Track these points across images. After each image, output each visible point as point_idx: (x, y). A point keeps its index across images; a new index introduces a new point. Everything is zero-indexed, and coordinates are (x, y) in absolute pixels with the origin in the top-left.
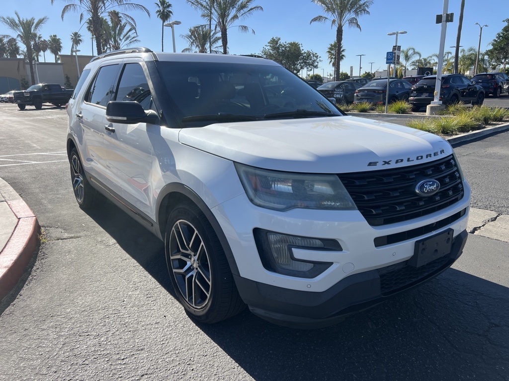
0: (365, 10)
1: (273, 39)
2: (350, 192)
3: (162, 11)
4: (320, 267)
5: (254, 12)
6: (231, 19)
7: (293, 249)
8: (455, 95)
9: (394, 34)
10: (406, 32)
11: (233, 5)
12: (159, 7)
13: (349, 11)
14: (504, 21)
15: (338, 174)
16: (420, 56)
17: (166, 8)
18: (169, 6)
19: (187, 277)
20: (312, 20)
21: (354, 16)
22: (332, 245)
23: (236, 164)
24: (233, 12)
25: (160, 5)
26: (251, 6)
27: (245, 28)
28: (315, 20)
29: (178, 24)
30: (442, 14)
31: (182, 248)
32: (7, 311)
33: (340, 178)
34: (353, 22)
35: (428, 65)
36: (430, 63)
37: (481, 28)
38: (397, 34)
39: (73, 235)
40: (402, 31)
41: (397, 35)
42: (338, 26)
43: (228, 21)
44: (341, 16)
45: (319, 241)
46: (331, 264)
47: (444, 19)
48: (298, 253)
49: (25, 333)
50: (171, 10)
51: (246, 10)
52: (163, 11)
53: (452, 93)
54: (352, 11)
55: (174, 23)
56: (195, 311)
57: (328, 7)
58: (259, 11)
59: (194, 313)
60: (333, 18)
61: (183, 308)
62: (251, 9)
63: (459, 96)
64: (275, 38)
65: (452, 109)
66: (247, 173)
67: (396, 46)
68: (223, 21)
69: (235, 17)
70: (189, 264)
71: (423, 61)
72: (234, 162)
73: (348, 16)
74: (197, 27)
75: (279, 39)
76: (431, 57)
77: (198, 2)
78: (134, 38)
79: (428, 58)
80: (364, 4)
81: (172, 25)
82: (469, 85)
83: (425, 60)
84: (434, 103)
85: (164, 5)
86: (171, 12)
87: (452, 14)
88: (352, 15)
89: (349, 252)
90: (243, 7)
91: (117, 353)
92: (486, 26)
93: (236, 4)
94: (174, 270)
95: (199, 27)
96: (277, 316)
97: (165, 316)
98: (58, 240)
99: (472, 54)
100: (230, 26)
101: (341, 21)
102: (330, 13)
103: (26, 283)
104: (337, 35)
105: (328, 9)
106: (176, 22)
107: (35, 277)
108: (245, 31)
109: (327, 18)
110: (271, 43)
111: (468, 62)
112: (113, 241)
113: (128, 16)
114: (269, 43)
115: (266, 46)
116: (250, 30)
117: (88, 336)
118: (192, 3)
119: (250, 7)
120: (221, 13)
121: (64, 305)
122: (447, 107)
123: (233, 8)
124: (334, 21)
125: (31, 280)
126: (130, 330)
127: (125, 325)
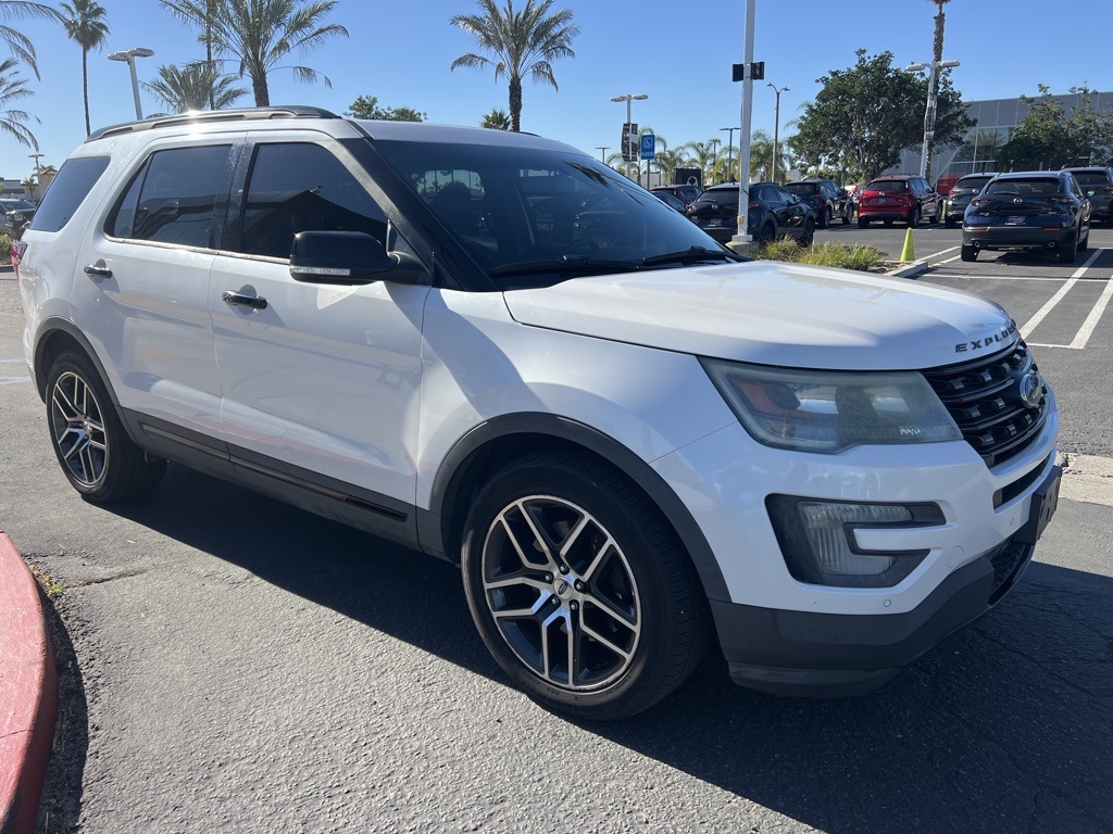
0: (563, 48)
1: (360, 99)
2: (947, 405)
3: (80, 22)
4: (905, 561)
5: (328, 38)
6: (275, 49)
7: (855, 530)
8: (769, 222)
9: (623, 99)
10: (646, 97)
11: (279, 20)
12: (72, 13)
13: (533, 47)
14: (818, 81)
15: (921, 371)
16: (665, 146)
17: (89, 16)
18: (99, 11)
19: (546, 623)
20: (455, 62)
21: (543, 59)
22: (926, 514)
23: (705, 361)
24: (278, 34)
25: (74, 10)
26: (317, 23)
27: (307, 72)
28: (460, 61)
29: (145, 56)
30: (743, 63)
31: (530, 560)
32: (89, 772)
33: (929, 379)
34: (542, 70)
35: (678, 164)
36: (680, 160)
37: (778, 94)
38: (629, 99)
39: (122, 569)
40: (637, 95)
41: (629, 102)
42: (510, 78)
43: (267, 54)
44: (516, 56)
45: (904, 508)
46: (925, 552)
47: (747, 72)
48: (867, 539)
49: (179, 815)
50: (104, 23)
51: (307, 31)
52: (84, 23)
53: (764, 219)
54: (537, 48)
55: (135, 54)
56: (576, 698)
57: (487, 37)
58: (339, 38)
59: (577, 703)
60: (498, 60)
61: (524, 697)
62: (321, 31)
63: (776, 224)
64: (364, 98)
65: (773, 248)
66: (730, 378)
67: (628, 125)
68: (255, 54)
69: (283, 46)
70: (545, 595)
71: (669, 156)
72: (697, 356)
73: (530, 58)
74: (193, 65)
75: (375, 101)
76: (683, 149)
77: (190, 6)
78: (14, 85)
79: (677, 150)
80: (560, 34)
81: (129, 57)
82: (790, 204)
83: (672, 154)
84: (739, 239)
85: (84, 9)
86: (103, 27)
87: (762, 64)
88: (539, 57)
89: (956, 526)
90: (299, 24)
91: (450, 818)
92: (786, 89)
93: (284, 17)
94: (496, 615)
95: (200, 65)
96: (798, 677)
97: (498, 721)
98: (89, 583)
99: (761, 144)
100: (273, 66)
101: (516, 66)
102: (493, 49)
103: (89, 698)
104: (511, 96)
105: (488, 41)
106: (141, 49)
107: (101, 681)
108: (310, 79)
109: (486, 61)
110: (358, 110)
111: (755, 159)
112: (240, 572)
113: (14, 33)
114: (351, 108)
115: (345, 114)
116: (320, 79)
117: (351, 794)
118: (175, 8)
119: (316, 28)
120: (250, 36)
121: (231, 734)
122: (763, 245)
123: (278, 26)
124: (500, 68)
125: (95, 687)
126: (440, 763)
127: (421, 754)
